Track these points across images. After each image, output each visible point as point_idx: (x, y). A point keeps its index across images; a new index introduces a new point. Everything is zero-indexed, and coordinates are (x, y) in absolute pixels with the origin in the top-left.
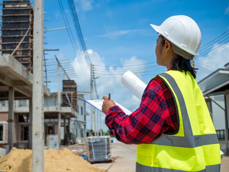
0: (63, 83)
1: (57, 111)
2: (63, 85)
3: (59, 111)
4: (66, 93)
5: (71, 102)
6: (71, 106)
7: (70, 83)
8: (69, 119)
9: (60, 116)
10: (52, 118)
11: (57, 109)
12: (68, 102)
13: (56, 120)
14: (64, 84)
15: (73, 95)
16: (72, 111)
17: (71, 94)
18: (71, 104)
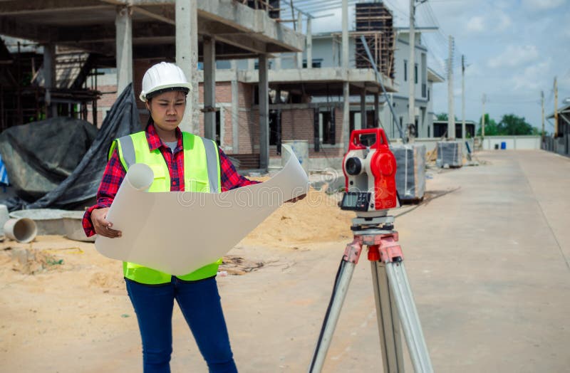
0: (357, 11)
1: (339, 78)
2: (357, 16)
3: (344, 77)
4: (363, 35)
5: (374, 56)
6: (375, 66)
7: (372, 10)
8: (376, 95)
9: (347, 89)
11: (338, 73)
12: (367, 56)
14: (359, 13)
15: (380, 38)
16: (376, 78)
17: (376, 38)
18: (375, 62)
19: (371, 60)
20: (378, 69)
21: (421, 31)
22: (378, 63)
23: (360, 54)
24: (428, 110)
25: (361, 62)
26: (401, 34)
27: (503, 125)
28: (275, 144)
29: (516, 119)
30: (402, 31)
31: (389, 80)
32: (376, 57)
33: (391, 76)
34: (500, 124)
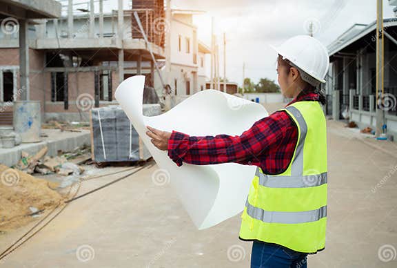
1: (113, 46)
3: (118, 46)
4: (136, 11)
5: (145, 29)
6: (146, 37)
8: (152, 62)
9: (121, 56)
10: (105, 60)
11: (113, 42)
12: (139, 29)
13: (113, 64)
15: (151, 15)
16: (146, 47)
17: (147, 15)
18: (145, 33)
19: (143, 32)
20: (149, 39)
21: (193, 13)
22: (149, 34)
23: (135, 28)
24: (198, 74)
25: (136, 34)
26: (175, 14)
27: (260, 85)
28: (62, 100)
29: (269, 81)
30: (176, 12)
31: (161, 48)
32: (147, 30)
33: (162, 45)
34: (258, 85)
